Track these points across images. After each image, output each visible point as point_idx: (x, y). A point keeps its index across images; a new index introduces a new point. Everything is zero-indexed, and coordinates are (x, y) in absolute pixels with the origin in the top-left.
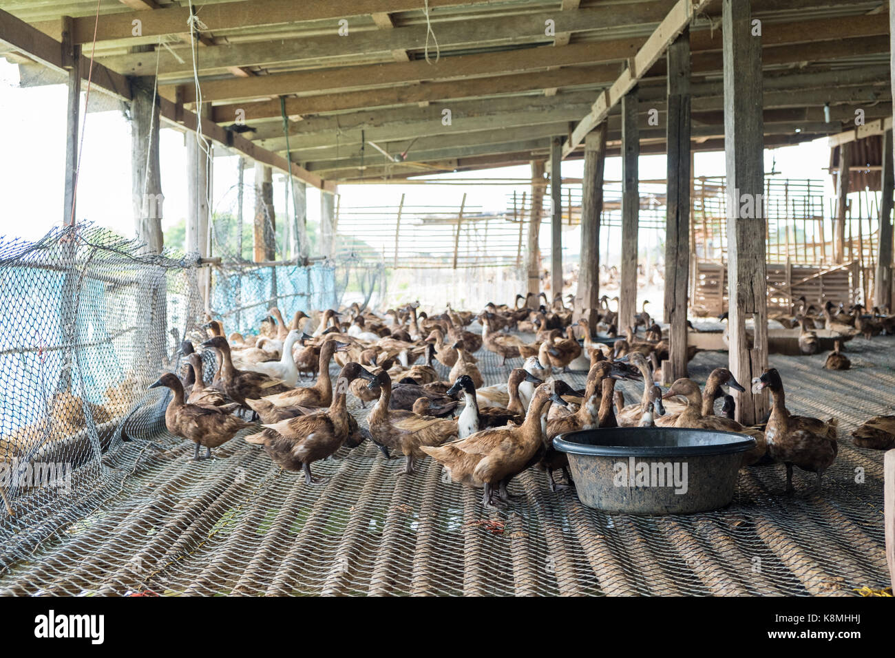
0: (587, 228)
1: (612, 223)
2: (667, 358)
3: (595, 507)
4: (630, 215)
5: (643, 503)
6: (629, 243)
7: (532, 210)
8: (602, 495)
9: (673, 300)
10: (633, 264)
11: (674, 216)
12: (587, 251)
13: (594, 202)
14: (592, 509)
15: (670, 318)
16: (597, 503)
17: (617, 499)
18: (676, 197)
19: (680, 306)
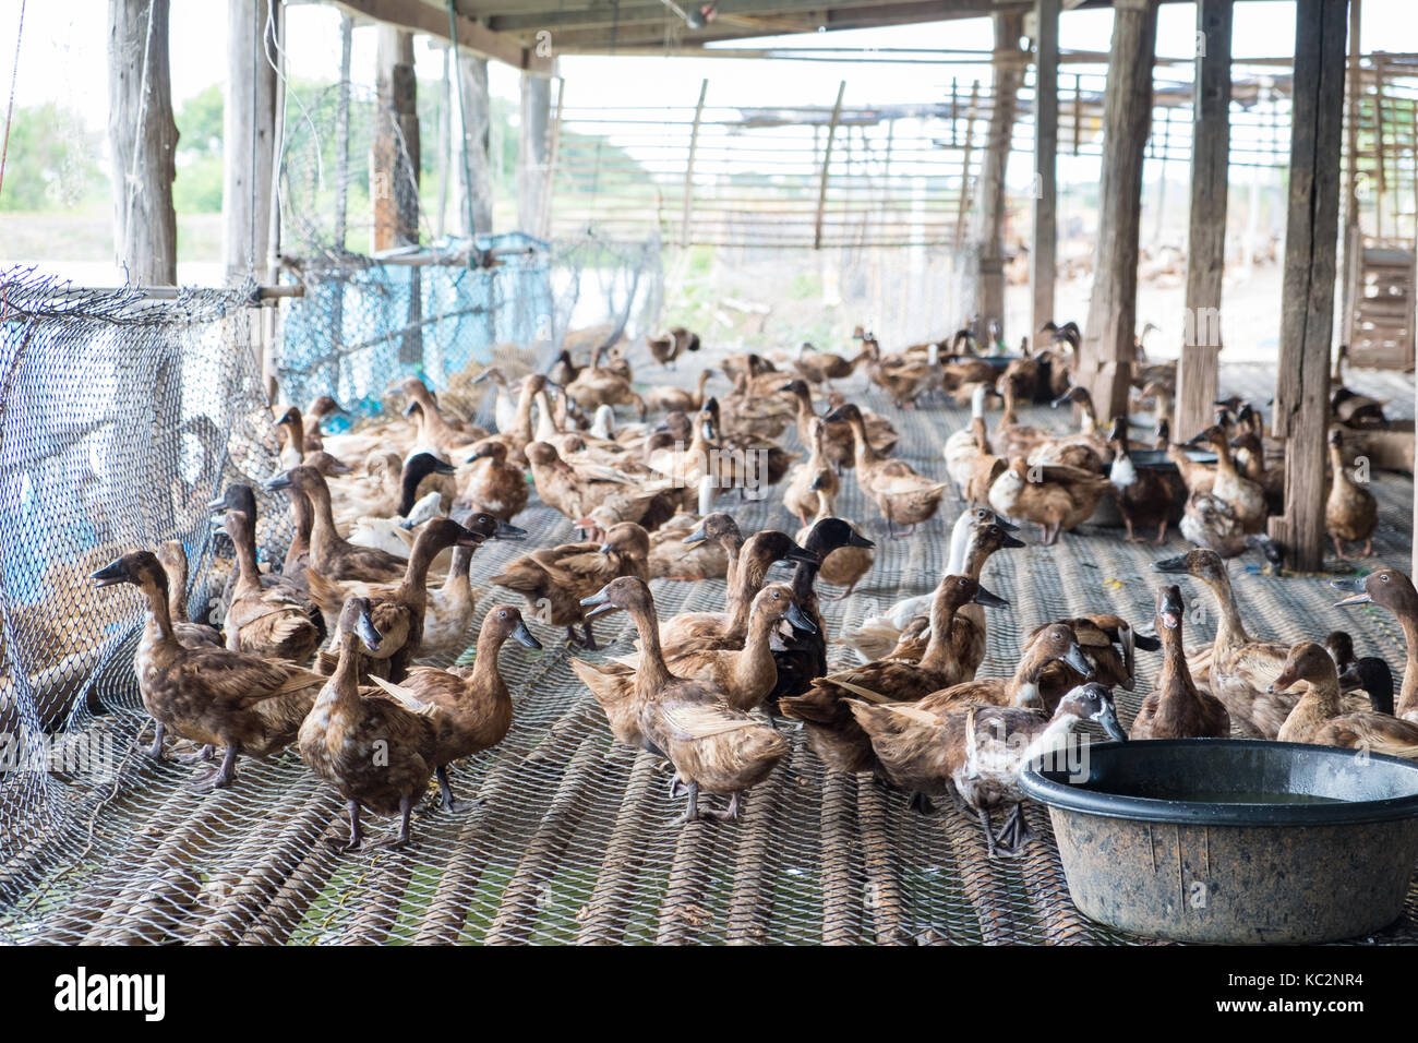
0: (1113, 182)
3: (1105, 922)
4: (1208, 169)
5: (1208, 919)
6: (1204, 234)
8: (1122, 899)
9: (1297, 386)
10: (1212, 280)
11: (1305, 199)
12: (1112, 234)
13: (1129, 124)
14: (1099, 924)
15: (1289, 424)
16: (1109, 914)
17: (1154, 910)
18: (1311, 158)
19: (1312, 400)
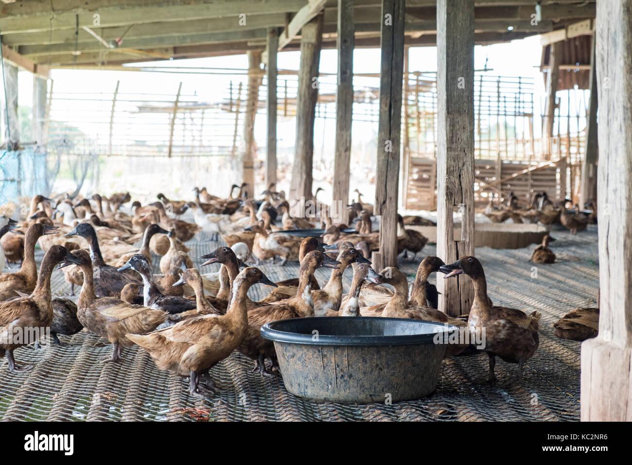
0: (302, 120)
1: (327, 115)
2: (378, 250)
3: (300, 395)
4: (344, 106)
5: (348, 391)
6: (342, 136)
7: (248, 100)
8: (308, 383)
9: (384, 193)
10: (346, 156)
11: (387, 109)
12: (301, 143)
13: (309, 94)
14: (298, 397)
15: (381, 210)
16: (303, 391)
17: (323, 388)
18: (389, 91)
19: (391, 199)
